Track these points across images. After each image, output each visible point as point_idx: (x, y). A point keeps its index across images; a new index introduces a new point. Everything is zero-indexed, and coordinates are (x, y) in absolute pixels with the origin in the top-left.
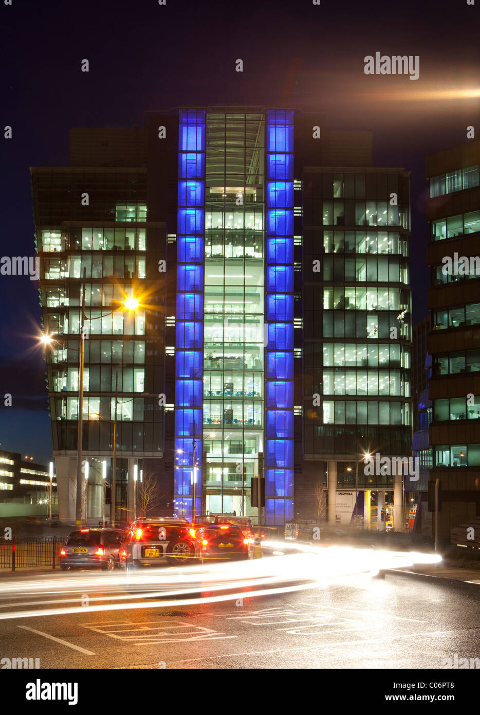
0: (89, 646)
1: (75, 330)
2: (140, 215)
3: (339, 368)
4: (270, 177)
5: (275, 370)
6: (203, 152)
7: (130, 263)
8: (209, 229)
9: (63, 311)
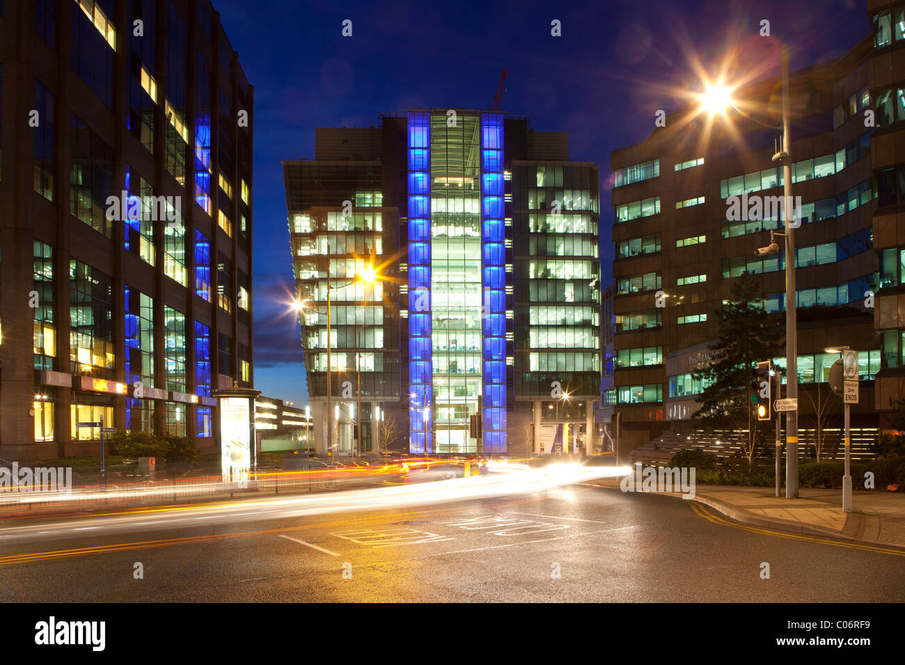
0: (336, 550)
1: (324, 297)
2: (377, 201)
3: (543, 326)
4: (484, 170)
5: (490, 328)
6: (428, 148)
7: (369, 242)
8: (435, 213)
9: (313, 282)
